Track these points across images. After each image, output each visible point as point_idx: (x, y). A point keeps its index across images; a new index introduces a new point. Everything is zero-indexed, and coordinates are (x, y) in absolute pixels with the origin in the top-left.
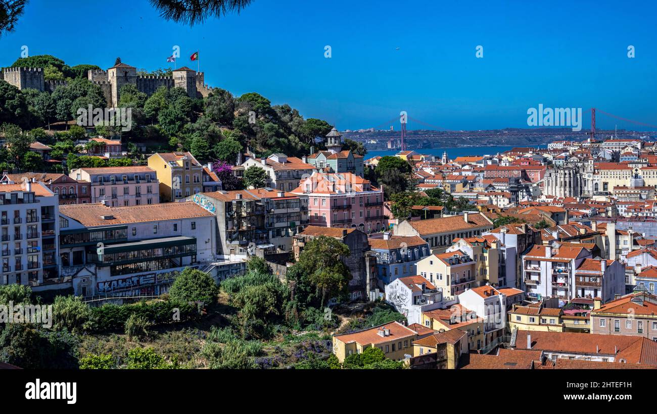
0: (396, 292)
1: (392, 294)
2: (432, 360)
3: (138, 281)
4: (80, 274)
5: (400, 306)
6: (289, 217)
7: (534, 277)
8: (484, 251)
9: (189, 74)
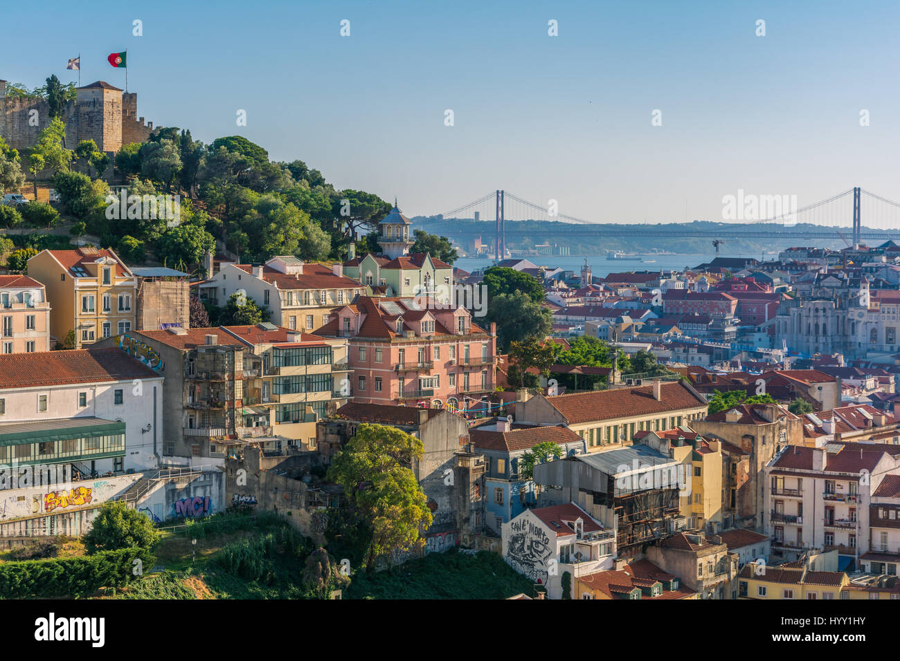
0: (523, 536)
1: (514, 541)
5: (530, 565)
6: (309, 383)
7: (790, 508)
8: (696, 457)
9: (109, 96)
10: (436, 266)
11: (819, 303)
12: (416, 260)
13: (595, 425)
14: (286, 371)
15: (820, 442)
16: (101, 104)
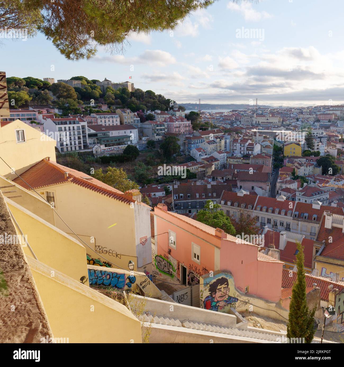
1: (192, 153)
2: (204, 172)
3: (114, 149)
4: (95, 147)
5: (195, 157)
6: (161, 130)
7: (235, 148)
8: (220, 140)
9: (129, 84)
10: (182, 111)
11: (248, 117)
12: (179, 111)
13: (206, 136)
14: (157, 128)
15: (240, 138)
16: (128, 85)
